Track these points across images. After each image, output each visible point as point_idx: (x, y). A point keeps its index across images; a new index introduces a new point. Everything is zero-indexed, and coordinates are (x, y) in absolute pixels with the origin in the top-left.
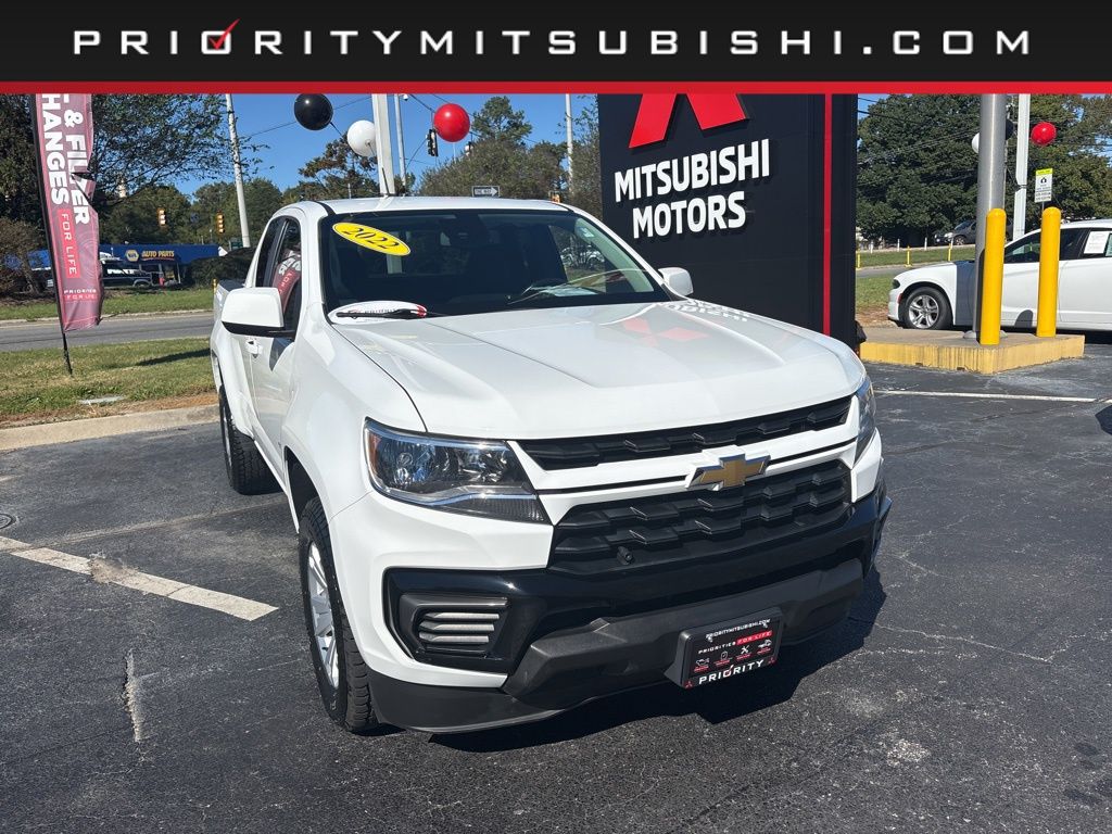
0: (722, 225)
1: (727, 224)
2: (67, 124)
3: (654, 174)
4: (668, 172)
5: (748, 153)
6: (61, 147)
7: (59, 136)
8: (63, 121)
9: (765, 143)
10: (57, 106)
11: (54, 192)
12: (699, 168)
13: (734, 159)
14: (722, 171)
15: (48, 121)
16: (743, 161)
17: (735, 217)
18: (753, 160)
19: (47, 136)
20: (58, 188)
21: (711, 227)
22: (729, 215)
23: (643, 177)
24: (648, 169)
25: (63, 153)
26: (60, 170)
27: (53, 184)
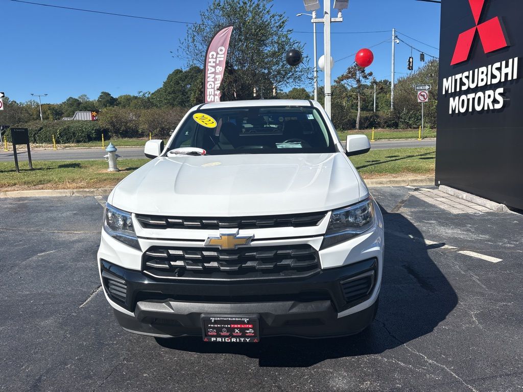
0: (491, 107)
1: (494, 106)
2: (217, 71)
3: (461, 79)
4: (467, 77)
5: (507, 66)
6: (213, 80)
7: (213, 75)
8: (215, 70)
9: (516, 59)
10: (214, 64)
11: (208, 97)
12: (482, 75)
13: (499, 69)
14: (493, 77)
15: (210, 70)
16: (504, 70)
17: (498, 102)
18: (509, 70)
19: (209, 75)
20: (210, 95)
21: (486, 108)
22: (495, 101)
23: (456, 80)
24: (458, 77)
25: (214, 82)
26: (212, 88)
27: (208, 94)
